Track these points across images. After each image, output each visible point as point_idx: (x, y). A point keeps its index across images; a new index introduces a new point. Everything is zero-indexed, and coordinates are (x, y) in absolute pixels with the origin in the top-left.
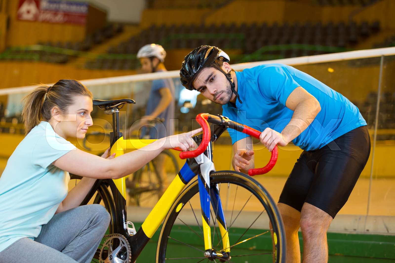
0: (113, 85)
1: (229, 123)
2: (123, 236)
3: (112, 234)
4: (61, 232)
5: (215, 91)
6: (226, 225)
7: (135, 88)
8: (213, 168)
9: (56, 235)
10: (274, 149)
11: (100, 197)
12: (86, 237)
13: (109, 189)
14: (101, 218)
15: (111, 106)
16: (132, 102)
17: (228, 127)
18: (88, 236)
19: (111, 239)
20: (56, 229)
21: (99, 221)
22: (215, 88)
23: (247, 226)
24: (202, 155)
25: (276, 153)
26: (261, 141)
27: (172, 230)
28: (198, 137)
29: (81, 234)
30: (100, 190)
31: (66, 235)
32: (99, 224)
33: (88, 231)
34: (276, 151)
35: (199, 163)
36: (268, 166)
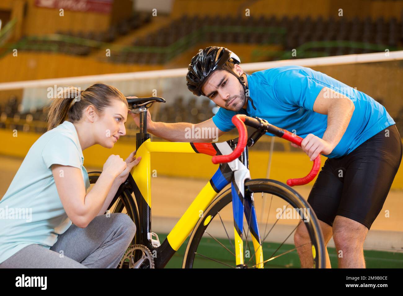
0: (138, 81)
1: (268, 127)
2: (146, 247)
3: (134, 245)
4: (81, 243)
5: (228, 96)
6: (260, 239)
7: (163, 85)
8: (248, 176)
9: (75, 246)
10: (316, 158)
11: (123, 204)
12: (108, 249)
13: (133, 195)
14: (126, 229)
15: (139, 104)
16: (162, 101)
17: (267, 131)
18: (111, 249)
19: (132, 250)
20: (76, 239)
21: (124, 232)
22: (227, 93)
23: (280, 241)
24: (237, 160)
25: (319, 163)
26: (303, 148)
27: (201, 243)
28: (233, 141)
29: (103, 246)
30: (123, 197)
31: (87, 246)
32: (124, 236)
33: (112, 243)
34: (319, 160)
35: (233, 170)
36: (309, 176)
